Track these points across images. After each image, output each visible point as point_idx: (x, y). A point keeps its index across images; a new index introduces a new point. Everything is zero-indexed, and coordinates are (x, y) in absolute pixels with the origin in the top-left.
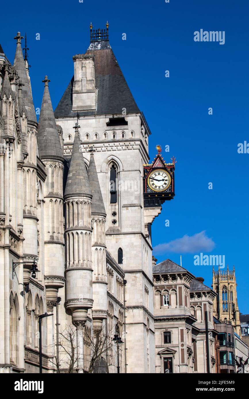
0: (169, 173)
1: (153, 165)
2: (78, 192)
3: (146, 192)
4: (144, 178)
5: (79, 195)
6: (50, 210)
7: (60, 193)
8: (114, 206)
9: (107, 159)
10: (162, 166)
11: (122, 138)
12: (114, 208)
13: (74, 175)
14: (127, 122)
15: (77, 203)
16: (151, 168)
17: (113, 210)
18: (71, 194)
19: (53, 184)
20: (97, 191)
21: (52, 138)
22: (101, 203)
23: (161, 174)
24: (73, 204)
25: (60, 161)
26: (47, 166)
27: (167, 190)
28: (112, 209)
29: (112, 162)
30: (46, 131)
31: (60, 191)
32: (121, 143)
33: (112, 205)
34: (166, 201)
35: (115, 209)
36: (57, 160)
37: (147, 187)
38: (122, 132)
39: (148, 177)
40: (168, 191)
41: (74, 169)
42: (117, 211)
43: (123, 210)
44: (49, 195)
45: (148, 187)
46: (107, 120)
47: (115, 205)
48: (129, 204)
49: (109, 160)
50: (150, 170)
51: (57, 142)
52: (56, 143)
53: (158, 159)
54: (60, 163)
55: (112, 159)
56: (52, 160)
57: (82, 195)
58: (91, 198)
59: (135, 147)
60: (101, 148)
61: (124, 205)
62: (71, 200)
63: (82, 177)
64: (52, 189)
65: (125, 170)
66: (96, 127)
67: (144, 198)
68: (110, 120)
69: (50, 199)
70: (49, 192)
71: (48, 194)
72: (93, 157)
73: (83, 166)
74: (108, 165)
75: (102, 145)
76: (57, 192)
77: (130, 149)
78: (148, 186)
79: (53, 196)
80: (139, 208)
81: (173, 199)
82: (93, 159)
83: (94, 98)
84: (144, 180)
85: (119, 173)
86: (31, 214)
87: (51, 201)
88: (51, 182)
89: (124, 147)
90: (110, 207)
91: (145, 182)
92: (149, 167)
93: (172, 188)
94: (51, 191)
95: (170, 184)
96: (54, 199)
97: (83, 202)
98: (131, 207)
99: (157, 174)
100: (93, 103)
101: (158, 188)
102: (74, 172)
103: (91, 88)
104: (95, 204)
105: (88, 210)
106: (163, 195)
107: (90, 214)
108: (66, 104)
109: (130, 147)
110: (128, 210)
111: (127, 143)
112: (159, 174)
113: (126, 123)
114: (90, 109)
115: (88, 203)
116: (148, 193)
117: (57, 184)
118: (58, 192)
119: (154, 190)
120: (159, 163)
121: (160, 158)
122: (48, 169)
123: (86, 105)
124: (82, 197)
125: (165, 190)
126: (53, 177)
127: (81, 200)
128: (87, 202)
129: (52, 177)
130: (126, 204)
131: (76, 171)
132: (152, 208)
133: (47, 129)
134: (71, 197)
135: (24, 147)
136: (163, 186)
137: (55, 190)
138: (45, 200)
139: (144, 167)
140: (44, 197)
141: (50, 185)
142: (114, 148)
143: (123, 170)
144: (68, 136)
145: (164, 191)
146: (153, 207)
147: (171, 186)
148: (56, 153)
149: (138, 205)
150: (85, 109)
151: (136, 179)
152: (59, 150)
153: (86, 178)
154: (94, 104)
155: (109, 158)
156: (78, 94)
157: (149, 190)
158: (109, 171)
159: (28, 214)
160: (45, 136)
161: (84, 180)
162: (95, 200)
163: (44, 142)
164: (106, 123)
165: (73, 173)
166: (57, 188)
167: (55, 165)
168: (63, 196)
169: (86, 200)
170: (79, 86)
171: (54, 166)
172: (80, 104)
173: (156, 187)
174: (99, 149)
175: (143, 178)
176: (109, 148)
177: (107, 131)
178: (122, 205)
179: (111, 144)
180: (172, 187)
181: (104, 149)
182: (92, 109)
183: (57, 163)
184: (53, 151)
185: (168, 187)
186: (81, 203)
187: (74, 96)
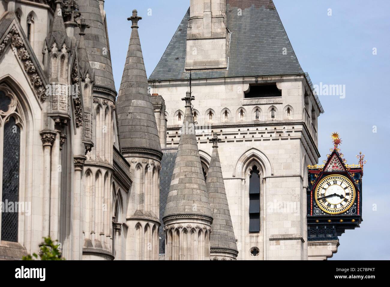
0: (353, 182)
1: (325, 167)
2: (187, 211)
3: (311, 213)
4: (309, 190)
5: (190, 216)
6: (137, 241)
7: (154, 212)
8: (254, 238)
9: (245, 155)
10: (340, 169)
11: (272, 119)
12: (255, 241)
13: (181, 182)
14: (281, 90)
15: (185, 231)
16: (321, 172)
17: (253, 245)
18: (175, 215)
19: (142, 196)
20: (222, 211)
21: (143, 117)
22: (228, 232)
23: (339, 183)
24: (178, 233)
25: (155, 158)
26: (133, 166)
27: (348, 212)
28: (251, 242)
29: (254, 160)
30: (133, 104)
31: (154, 208)
32: (270, 128)
33: (251, 236)
34: (346, 230)
35: (257, 242)
36: (149, 157)
37: (313, 205)
38: (271, 109)
39: (315, 189)
40: (351, 214)
41: (182, 171)
42: (260, 247)
43: (270, 245)
44: (135, 215)
45: (316, 206)
46: (246, 87)
47: (258, 236)
48: (280, 234)
49: (248, 156)
50: (320, 175)
51: (152, 124)
52: (149, 126)
53: (335, 156)
54: (155, 161)
55: (253, 155)
56: (141, 155)
57: (195, 217)
58: (211, 223)
59: (293, 134)
60: (233, 136)
61: (273, 236)
62: (176, 226)
63: (196, 186)
64: (141, 205)
65: (276, 174)
66: (226, 99)
67: (308, 225)
68: (252, 86)
69: (136, 222)
70: (136, 211)
71: (133, 214)
72: (217, 152)
73: (198, 166)
74: (245, 166)
75: (236, 130)
76: (149, 210)
77: (285, 138)
78: (315, 204)
79: (142, 217)
80: (298, 242)
81: (359, 227)
82: (217, 154)
83: (224, 48)
84: (308, 193)
85: (264, 180)
86: (102, 247)
87: (138, 226)
88: (139, 193)
89: (274, 135)
90: (248, 240)
91: (310, 197)
92: (317, 169)
93: (357, 209)
94: (139, 209)
95: (353, 201)
96: (144, 223)
97: (196, 229)
98: (284, 239)
99: (332, 183)
100: (222, 57)
101: (332, 207)
102: (182, 177)
103: (219, 31)
104: (220, 232)
105: (204, 243)
106: (342, 220)
107: (207, 250)
108: (176, 57)
109: (285, 135)
110: (279, 245)
111: (279, 128)
112: (335, 183)
113: (278, 93)
114: (216, 67)
115: (204, 231)
116: (314, 215)
117: (149, 196)
118: (151, 210)
119: (325, 210)
120: (335, 163)
121: (338, 155)
122: (133, 170)
123: (209, 60)
124: (195, 221)
125: (346, 212)
126: (142, 183)
127: (193, 225)
128: (204, 228)
129: (141, 185)
130: (276, 235)
131: (185, 175)
132: (322, 242)
133: (134, 102)
134: (177, 219)
135: (86, 131)
136: (341, 204)
137: (146, 206)
138: (129, 223)
139: (310, 170)
140: (127, 220)
141: (137, 198)
142: (257, 136)
143: (272, 175)
144: (177, 113)
145: (344, 213)
146: (324, 241)
147: (355, 204)
148: (148, 143)
149: (298, 237)
150: (207, 67)
151: (295, 191)
152: (153, 139)
153: (202, 188)
154: (224, 59)
155: (248, 154)
156: (197, 41)
157: (317, 211)
158: (247, 175)
159: (96, 246)
160: (130, 113)
161: (198, 191)
162: (218, 227)
163: (129, 123)
164: (244, 92)
165: (179, 179)
166: (149, 203)
167: (146, 164)
168: (159, 218)
169: (202, 226)
170: (198, 27)
171: (144, 166)
172: (200, 58)
173: (329, 205)
174: (231, 137)
175: (307, 189)
176: (248, 136)
177: (244, 107)
178: (270, 236)
179: (252, 129)
180: (357, 206)
181: (239, 137)
182: (220, 66)
183: (150, 161)
184: (144, 139)
185: (350, 206)
186: (193, 230)
187: (189, 43)
